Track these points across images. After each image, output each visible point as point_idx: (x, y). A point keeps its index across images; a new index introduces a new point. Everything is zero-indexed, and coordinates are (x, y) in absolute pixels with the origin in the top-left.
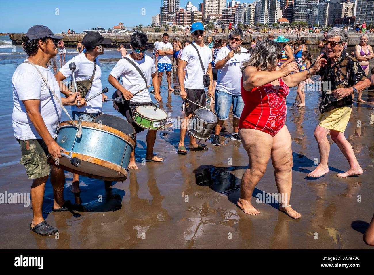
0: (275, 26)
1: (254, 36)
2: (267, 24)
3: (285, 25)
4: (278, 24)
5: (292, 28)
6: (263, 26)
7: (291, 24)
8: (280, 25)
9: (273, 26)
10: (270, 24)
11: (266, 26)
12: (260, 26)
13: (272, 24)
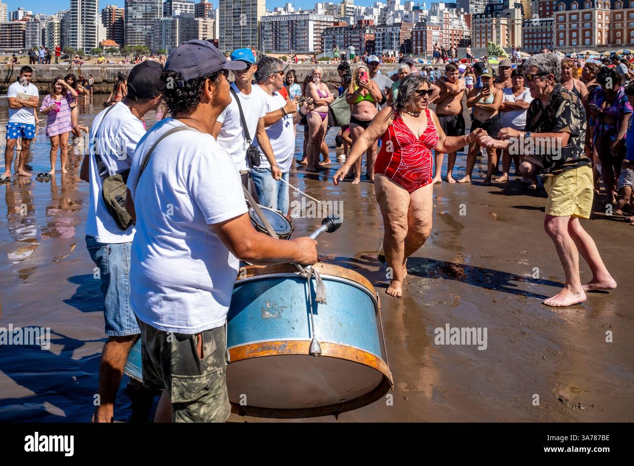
0: (97, 53)
1: (85, 69)
2: (83, 49)
3: (112, 50)
4: (101, 50)
5: (125, 56)
6: (75, 52)
7: (122, 49)
8: (104, 51)
9: (93, 52)
10: (87, 49)
11: (80, 53)
12: (71, 53)
13: (91, 50)
